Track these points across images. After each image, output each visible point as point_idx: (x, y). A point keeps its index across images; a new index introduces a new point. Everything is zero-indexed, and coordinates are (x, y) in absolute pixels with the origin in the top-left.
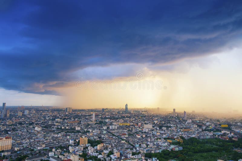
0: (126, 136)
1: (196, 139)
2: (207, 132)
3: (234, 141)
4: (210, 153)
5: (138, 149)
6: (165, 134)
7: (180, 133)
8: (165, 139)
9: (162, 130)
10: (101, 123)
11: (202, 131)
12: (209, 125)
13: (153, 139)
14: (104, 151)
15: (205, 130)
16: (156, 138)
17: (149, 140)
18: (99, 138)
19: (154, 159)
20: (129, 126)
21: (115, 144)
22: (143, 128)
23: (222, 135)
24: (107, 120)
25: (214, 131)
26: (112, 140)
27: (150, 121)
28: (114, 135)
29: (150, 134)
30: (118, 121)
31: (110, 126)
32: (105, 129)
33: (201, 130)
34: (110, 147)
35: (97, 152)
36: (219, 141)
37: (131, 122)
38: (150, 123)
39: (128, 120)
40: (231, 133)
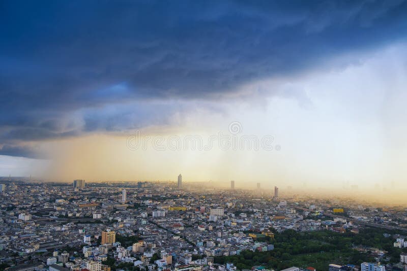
0: (180, 229)
1: (294, 231)
2: (311, 220)
3: (353, 234)
4: (317, 254)
5: (201, 249)
6: (245, 224)
7: (270, 223)
8: (245, 232)
9: (240, 218)
10: (137, 206)
11: (304, 219)
12: (315, 210)
13: (226, 234)
14: (145, 254)
15: (309, 217)
16: (230, 231)
17: (220, 234)
18: (135, 232)
19: (228, 265)
20: (185, 212)
21: (163, 242)
22: (209, 215)
23: (334, 225)
24: (148, 202)
25: (322, 220)
26: (157, 235)
27: (219, 203)
28: (160, 227)
29: (221, 224)
30: (167, 203)
31: (153, 213)
32: (144, 217)
33: (301, 217)
34: (155, 247)
35: (132, 256)
36: (330, 233)
37: (188, 205)
38: (219, 206)
39: (183, 201)
40: (348, 222)
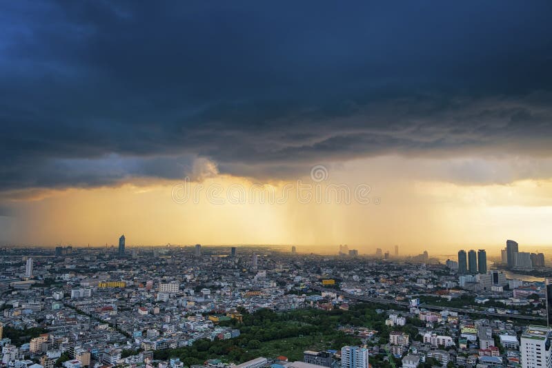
0: (111, 314)
1: (271, 311)
2: (293, 295)
3: (340, 313)
4: (294, 339)
5: (137, 341)
6: (206, 304)
7: (240, 300)
8: (204, 314)
9: (201, 295)
10: (48, 282)
11: (285, 294)
12: (301, 282)
13: (177, 317)
14: (48, 353)
15: (291, 292)
16: (184, 313)
17: (168, 319)
18: (39, 321)
19: (172, 361)
20: (123, 290)
21: (81, 333)
22: (157, 292)
23: (321, 302)
24: (67, 277)
25: (308, 294)
26: (74, 324)
27: (176, 275)
28: (80, 312)
29: (173, 305)
30: (97, 277)
31: (73, 292)
32: (58, 298)
33: (282, 292)
34: (67, 342)
35: (27, 358)
36: (314, 312)
37: (128, 279)
38: (174, 279)
39: (122, 274)
40: (338, 296)
